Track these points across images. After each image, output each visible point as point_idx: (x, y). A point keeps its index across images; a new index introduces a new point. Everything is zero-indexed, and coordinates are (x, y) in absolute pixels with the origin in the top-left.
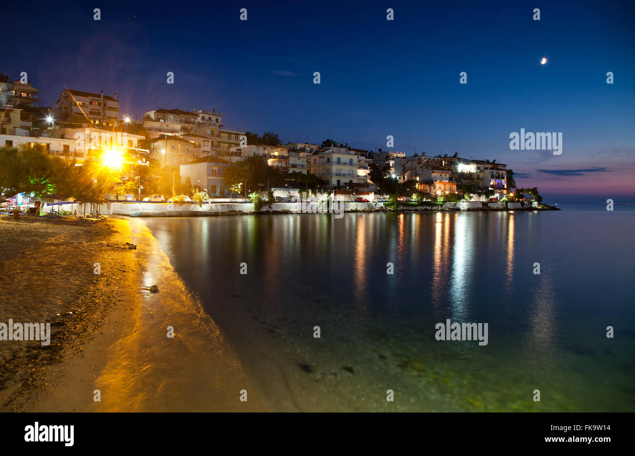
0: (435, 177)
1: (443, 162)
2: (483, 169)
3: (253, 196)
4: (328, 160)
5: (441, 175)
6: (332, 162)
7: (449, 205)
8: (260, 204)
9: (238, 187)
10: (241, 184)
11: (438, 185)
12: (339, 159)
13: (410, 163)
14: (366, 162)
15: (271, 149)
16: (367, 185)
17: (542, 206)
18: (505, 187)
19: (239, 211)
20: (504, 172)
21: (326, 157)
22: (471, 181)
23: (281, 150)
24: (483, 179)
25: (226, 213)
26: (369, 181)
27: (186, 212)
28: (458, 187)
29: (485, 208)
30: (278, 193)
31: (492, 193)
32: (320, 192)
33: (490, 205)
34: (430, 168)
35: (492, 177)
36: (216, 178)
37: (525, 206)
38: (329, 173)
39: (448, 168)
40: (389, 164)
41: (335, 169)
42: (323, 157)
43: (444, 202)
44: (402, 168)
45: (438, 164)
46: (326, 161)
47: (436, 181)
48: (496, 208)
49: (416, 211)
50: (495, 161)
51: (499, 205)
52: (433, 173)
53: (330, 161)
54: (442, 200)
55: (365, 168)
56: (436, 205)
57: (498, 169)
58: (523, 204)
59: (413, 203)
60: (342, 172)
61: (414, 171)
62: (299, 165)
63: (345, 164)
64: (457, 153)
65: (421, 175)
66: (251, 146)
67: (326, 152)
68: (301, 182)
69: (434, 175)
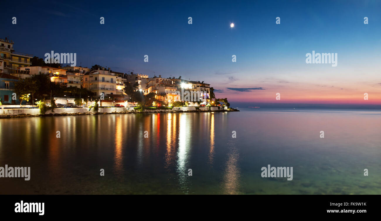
0: (167, 91)
1: (172, 82)
2: (196, 86)
3: (39, 103)
4: (96, 79)
5: (171, 90)
6: (99, 80)
7: (176, 108)
8: (44, 109)
9: (27, 97)
10: (29, 94)
11: (169, 96)
12: (103, 78)
13: (151, 82)
14: (122, 81)
15: (53, 70)
16: (123, 96)
17: (229, 109)
18: (209, 98)
19: (28, 114)
20: (209, 89)
21: (94, 77)
23: (61, 71)
25: (16, 116)
26: (124, 93)
29: (198, 110)
30: (58, 101)
32: (90, 100)
33: (200, 108)
34: (164, 85)
35: (202, 91)
37: (220, 109)
38: (97, 88)
39: (175, 86)
40: (137, 82)
41: (101, 85)
42: (92, 77)
43: (173, 107)
44: (146, 85)
45: (169, 83)
46: (95, 79)
47: (168, 94)
48: (203, 110)
49: (155, 112)
50: (203, 82)
51: (206, 108)
52: (166, 88)
53: (97, 79)
54: (171, 106)
55: (121, 85)
56: (168, 109)
57: (205, 87)
58: (219, 108)
59: (153, 107)
60: (106, 87)
61: (154, 87)
62: (75, 82)
63: (108, 82)
64: (181, 77)
65: (158, 89)
66: (38, 67)
67: (94, 73)
68: (76, 93)
69: (166, 90)
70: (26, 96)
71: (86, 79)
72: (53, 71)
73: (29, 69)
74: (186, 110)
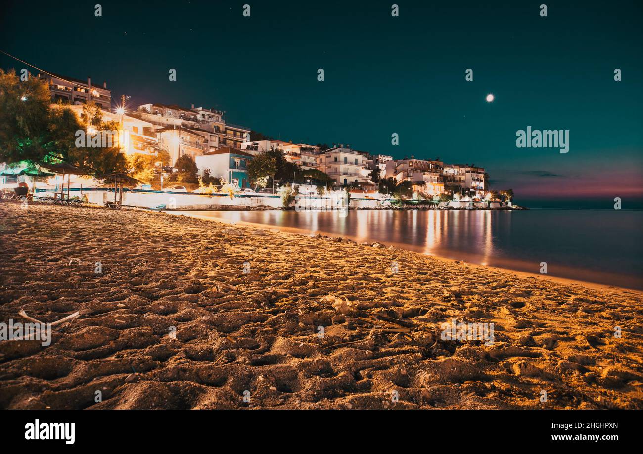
0: (426, 179)
1: (431, 165)
2: (465, 172)
3: (282, 190)
4: (336, 159)
5: (431, 177)
6: (340, 161)
7: (443, 204)
8: (290, 199)
9: (262, 181)
10: (268, 177)
11: (428, 184)
12: (346, 159)
13: (402, 165)
14: (367, 163)
15: (284, 145)
16: (367, 184)
17: (516, 206)
18: (483, 189)
19: (267, 206)
20: (483, 175)
21: (333, 156)
22: (454, 183)
23: (293, 147)
24: (464, 181)
25: (256, 208)
26: (371, 181)
27: (216, 205)
28: (446, 188)
31: (474, 194)
32: (333, 189)
33: (474, 204)
34: (421, 170)
35: (474, 179)
36: (240, 171)
37: (502, 206)
38: (337, 172)
39: (434, 171)
40: (378, 167)
41: (342, 167)
42: (330, 157)
43: (440, 201)
44: (393, 170)
45: (426, 167)
46: (333, 160)
47: (427, 182)
48: (480, 207)
49: (417, 208)
51: (482, 205)
52: (424, 174)
53: (338, 160)
54: (438, 200)
55: (366, 168)
56: (433, 204)
57: (477, 172)
58: (501, 204)
59: (415, 202)
60: (349, 171)
61: (406, 173)
62: (310, 163)
63: (351, 163)
64: (439, 158)
65: (412, 176)
66: (265, 141)
67: (333, 151)
68: (317, 179)
69: (425, 176)
70: (263, 179)
71: (321, 160)
72: (283, 147)
73: (257, 144)
74: (458, 207)
